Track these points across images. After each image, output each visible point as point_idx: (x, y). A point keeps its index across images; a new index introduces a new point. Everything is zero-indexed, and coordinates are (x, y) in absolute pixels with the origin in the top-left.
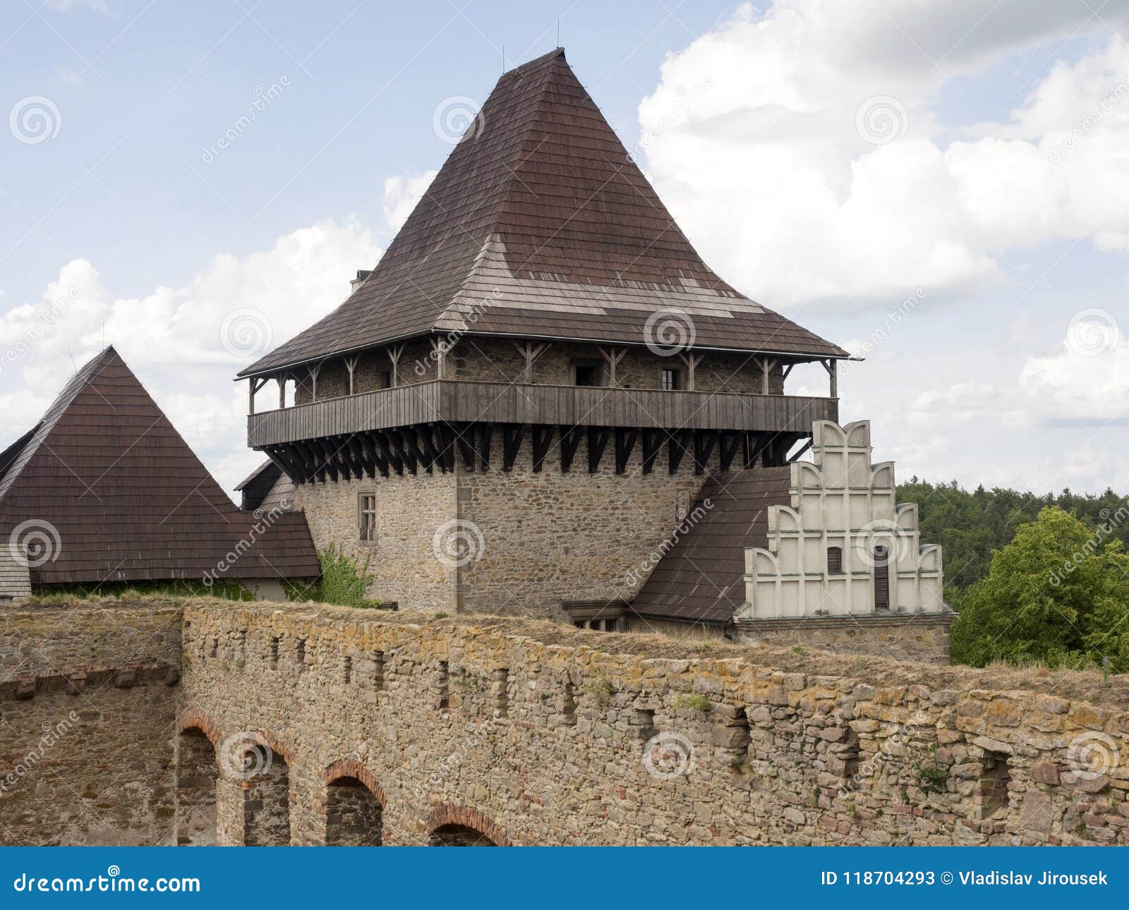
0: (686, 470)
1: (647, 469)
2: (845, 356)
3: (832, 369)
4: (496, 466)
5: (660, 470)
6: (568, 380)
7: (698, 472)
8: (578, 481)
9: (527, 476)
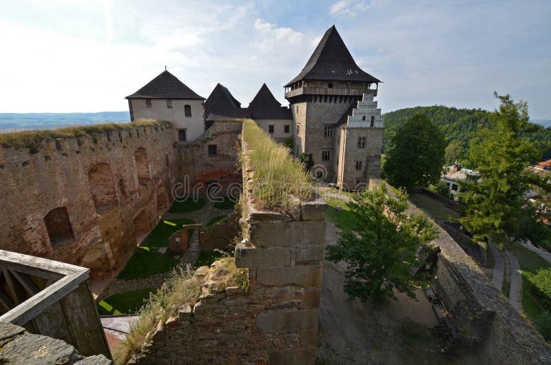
0: (348, 102)
1: (340, 102)
2: (380, 81)
3: (377, 84)
4: (313, 101)
5: (343, 102)
6: (327, 87)
7: (350, 102)
8: (328, 104)
9: (319, 103)
